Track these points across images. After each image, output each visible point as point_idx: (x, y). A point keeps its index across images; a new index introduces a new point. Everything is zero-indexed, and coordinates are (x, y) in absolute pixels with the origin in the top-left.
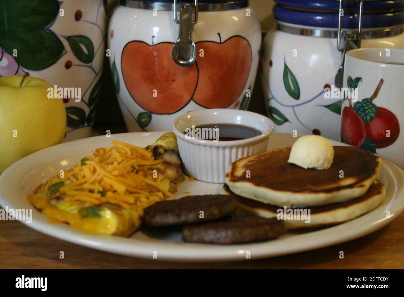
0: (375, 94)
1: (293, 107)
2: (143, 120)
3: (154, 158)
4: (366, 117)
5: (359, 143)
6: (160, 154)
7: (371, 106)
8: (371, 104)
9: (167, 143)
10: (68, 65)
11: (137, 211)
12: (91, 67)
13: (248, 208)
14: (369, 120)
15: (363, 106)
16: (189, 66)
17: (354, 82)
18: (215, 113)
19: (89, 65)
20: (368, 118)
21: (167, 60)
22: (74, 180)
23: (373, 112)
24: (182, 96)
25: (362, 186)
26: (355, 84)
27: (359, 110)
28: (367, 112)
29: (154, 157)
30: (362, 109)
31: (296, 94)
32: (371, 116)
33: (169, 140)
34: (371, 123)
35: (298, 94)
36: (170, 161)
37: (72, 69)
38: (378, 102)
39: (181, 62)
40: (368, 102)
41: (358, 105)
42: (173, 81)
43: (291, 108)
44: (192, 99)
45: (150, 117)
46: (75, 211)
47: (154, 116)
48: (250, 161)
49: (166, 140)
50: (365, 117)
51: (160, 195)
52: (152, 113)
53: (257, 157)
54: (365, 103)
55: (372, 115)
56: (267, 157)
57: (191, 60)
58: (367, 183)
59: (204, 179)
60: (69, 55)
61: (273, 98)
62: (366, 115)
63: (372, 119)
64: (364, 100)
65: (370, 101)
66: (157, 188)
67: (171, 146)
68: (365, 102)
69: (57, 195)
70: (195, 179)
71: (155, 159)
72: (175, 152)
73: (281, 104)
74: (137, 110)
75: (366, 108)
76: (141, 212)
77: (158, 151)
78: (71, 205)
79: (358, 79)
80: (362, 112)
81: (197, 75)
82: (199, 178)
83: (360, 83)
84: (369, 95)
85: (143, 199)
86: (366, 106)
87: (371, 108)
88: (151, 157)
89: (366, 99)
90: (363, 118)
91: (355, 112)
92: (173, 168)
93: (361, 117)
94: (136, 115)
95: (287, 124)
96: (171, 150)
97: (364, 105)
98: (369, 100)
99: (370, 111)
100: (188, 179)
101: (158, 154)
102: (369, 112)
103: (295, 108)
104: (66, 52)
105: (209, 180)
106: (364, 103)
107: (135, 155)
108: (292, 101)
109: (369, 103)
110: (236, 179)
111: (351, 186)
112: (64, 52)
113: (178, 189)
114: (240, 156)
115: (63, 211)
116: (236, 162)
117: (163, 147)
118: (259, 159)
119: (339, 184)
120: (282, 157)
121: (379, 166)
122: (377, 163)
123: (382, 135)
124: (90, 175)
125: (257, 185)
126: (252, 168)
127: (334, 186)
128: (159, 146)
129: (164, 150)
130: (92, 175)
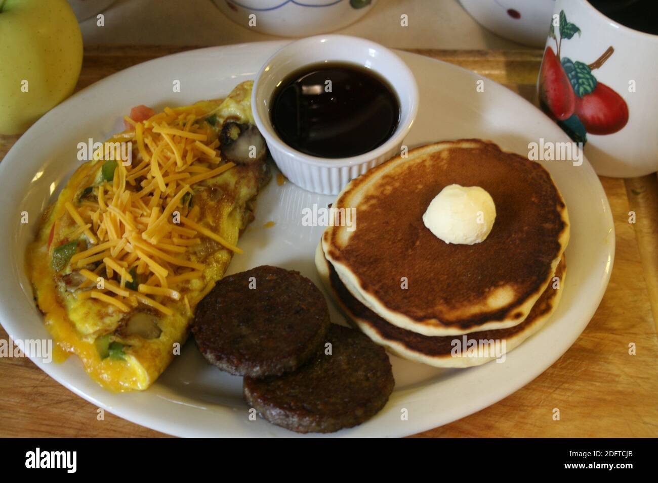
0: (598, 64)
3: (220, 159)
4: (579, 87)
5: (563, 115)
6: (233, 142)
7: (588, 76)
8: (589, 73)
11: (183, 314)
14: (582, 93)
15: (575, 69)
17: (568, 27)
20: (581, 90)
22: (93, 240)
23: (589, 85)
25: (518, 316)
26: (569, 31)
27: (571, 72)
28: (580, 81)
30: (573, 73)
32: (585, 89)
34: (585, 98)
38: (601, 75)
40: (584, 68)
41: (568, 64)
46: (91, 341)
48: (368, 198)
49: (244, 104)
50: (576, 86)
51: (223, 256)
53: (381, 185)
54: (580, 69)
55: (588, 88)
56: (397, 184)
58: (526, 308)
59: (301, 186)
62: (580, 85)
63: (586, 93)
64: (578, 63)
65: (588, 69)
66: (218, 243)
68: (581, 67)
69: (68, 271)
70: (287, 179)
71: (224, 161)
75: (580, 75)
77: (228, 135)
78: (86, 316)
79: (575, 29)
80: (573, 77)
82: (293, 181)
83: (576, 35)
84: (589, 60)
85: (196, 284)
86: (580, 73)
87: (587, 79)
88: (217, 156)
89: (583, 64)
90: (574, 86)
91: (563, 69)
92: (250, 174)
93: (571, 83)
96: (251, 127)
97: (578, 70)
98: (586, 67)
99: (586, 83)
101: (229, 142)
102: (583, 83)
106: (578, 68)
109: (586, 72)
111: (500, 314)
114: (355, 175)
115: (72, 325)
116: (347, 193)
117: (238, 122)
118: (382, 193)
119: (485, 304)
120: (420, 187)
121: (559, 258)
122: (558, 247)
123: (598, 118)
124: (115, 236)
125: (365, 286)
126: (366, 224)
127: (475, 309)
128: (232, 121)
129: (239, 132)
130: (118, 237)
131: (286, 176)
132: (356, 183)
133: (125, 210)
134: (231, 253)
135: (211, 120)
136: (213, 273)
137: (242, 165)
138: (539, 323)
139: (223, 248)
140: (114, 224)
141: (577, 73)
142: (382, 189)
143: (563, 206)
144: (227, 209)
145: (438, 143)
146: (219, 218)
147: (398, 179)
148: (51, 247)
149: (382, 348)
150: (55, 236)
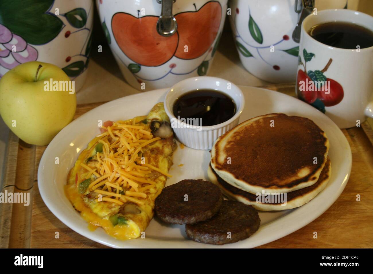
0: (326, 69)
1: (257, 48)
2: (133, 68)
3: (152, 136)
5: (312, 100)
6: (157, 129)
7: (322, 76)
8: (322, 75)
9: (160, 115)
10: (67, 35)
11: (149, 204)
12: (85, 29)
15: (315, 75)
16: (170, 35)
17: (308, 55)
18: (196, 80)
19: (84, 27)
21: (152, 30)
22: (98, 176)
24: (165, 54)
25: (314, 179)
26: (309, 57)
27: (313, 77)
28: (318, 80)
29: (153, 135)
30: (314, 77)
31: (259, 39)
33: (161, 112)
35: (261, 39)
36: (165, 136)
37: (71, 36)
38: (327, 75)
39: (165, 33)
40: (319, 73)
41: (311, 74)
42: (158, 44)
43: (255, 49)
44: (174, 55)
45: (140, 67)
46: (107, 218)
47: (143, 68)
48: (229, 143)
49: (159, 112)
51: (163, 178)
52: (141, 65)
54: (318, 74)
56: (242, 135)
57: (172, 32)
58: (317, 174)
59: (193, 147)
60: (68, 27)
61: (239, 36)
64: (316, 71)
65: (321, 73)
66: (160, 173)
67: (164, 119)
68: (318, 73)
69: (88, 193)
70: (185, 146)
71: (154, 137)
72: (168, 123)
73: (247, 43)
74: (128, 61)
75: (318, 77)
76: (152, 204)
77: (154, 126)
78: (102, 209)
79: (312, 55)
80: (314, 79)
81: (177, 38)
82: (188, 146)
83: (313, 58)
84: (321, 69)
85: (152, 190)
86: (318, 76)
87: (322, 78)
88: (150, 135)
89: (318, 71)
91: (309, 77)
92: (168, 143)
94: (128, 64)
95: (251, 58)
96: (164, 122)
97: (317, 75)
98: (320, 72)
99: (321, 80)
100: (180, 145)
101: (155, 129)
103: (259, 49)
104: (65, 26)
105: (197, 148)
106: (317, 74)
107: (138, 137)
108: (257, 44)
109: (320, 74)
110: (220, 167)
111: (305, 179)
112: (63, 26)
113: (174, 162)
114: (220, 135)
115: (96, 215)
116: (218, 142)
117: (158, 121)
118: (235, 139)
119: (297, 176)
120: (253, 135)
121: (327, 152)
122: (325, 148)
123: (330, 97)
124: (109, 171)
125: (237, 177)
126: (231, 153)
127: (293, 179)
128: (155, 120)
129: (159, 125)
130: (111, 172)
131: (185, 144)
132: (222, 137)
133: (112, 159)
134: (166, 177)
135: (145, 122)
136: (160, 186)
137: (163, 139)
138: (324, 183)
139: (162, 175)
140: (108, 166)
141: (316, 76)
142: (235, 138)
143: (323, 132)
144: (161, 158)
145: (257, 117)
146: (158, 162)
147: (242, 133)
148: (77, 183)
149: (251, 206)
150: (79, 178)
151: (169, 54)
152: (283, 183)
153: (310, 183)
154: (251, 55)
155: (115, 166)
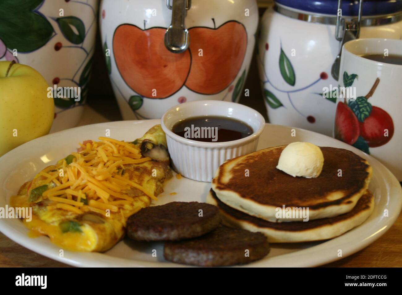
0: (371, 93)
1: (288, 92)
2: (135, 103)
3: (141, 156)
4: (361, 115)
5: (352, 140)
6: (148, 150)
7: (365, 104)
8: (366, 102)
9: (155, 137)
10: (58, 47)
11: (119, 220)
12: (82, 48)
13: (233, 219)
14: (363, 118)
15: (357, 104)
16: (181, 52)
17: (349, 78)
19: (80, 45)
20: (363, 116)
21: (159, 47)
22: (58, 184)
23: (367, 111)
24: (174, 82)
25: (349, 202)
26: (350, 81)
27: (354, 107)
28: (361, 110)
29: (142, 154)
30: (356, 107)
31: (291, 80)
32: (365, 115)
33: (157, 134)
34: (365, 122)
35: (293, 80)
36: (158, 158)
37: (62, 50)
38: (373, 101)
39: (174, 49)
40: (363, 100)
42: (165, 66)
43: (286, 94)
44: (184, 84)
45: (142, 100)
46: (56, 224)
47: (146, 100)
48: (238, 165)
49: (154, 134)
50: (359, 115)
51: (145, 199)
52: (143, 97)
53: (246, 160)
55: (367, 113)
56: (256, 159)
57: (183, 48)
58: (355, 199)
59: (192, 177)
60: (58, 37)
61: (268, 81)
62: (361, 113)
63: (366, 117)
64: (359, 98)
65: (365, 100)
66: (142, 192)
67: (160, 141)
68: (360, 100)
69: (40, 200)
70: (183, 176)
71: (143, 157)
72: (164, 147)
73: (276, 88)
74: (129, 92)
75: (361, 106)
76: (124, 221)
77: (146, 146)
78: (53, 215)
79: (354, 76)
80: (356, 109)
81: (189, 61)
82: (187, 176)
83: (355, 80)
84: (364, 94)
85: (127, 206)
86: (361, 104)
87: (365, 107)
88: (139, 154)
89: (361, 97)
90: (357, 116)
91: (349, 108)
92: (160, 166)
93: (355, 114)
94: (128, 98)
95: (280, 109)
96: (159, 145)
97: (359, 103)
98: (364, 98)
99: (365, 110)
100: (176, 176)
101: (146, 150)
102: (363, 111)
103: (291, 94)
104: (56, 34)
105: (197, 179)
106: (359, 101)
107: (122, 153)
108: (287, 87)
109: (364, 102)
110: (223, 186)
111: (337, 202)
112: (54, 34)
113: (166, 189)
114: (228, 158)
115: (44, 222)
116: (224, 164)
117: (152, 142)
118: (247, 162)
119: (326, 199)
120: (271, 160)
121: (369, 178)
122: (367, 174)
123: (376, 134)
124: (74, 178)
125: (243, 196)
126: (239, 173)
127: (321, 201)
128: (148, 141)
129: (153, 146)
130: (76, 179)
131: (183, 175)
132: (230, 161)
133: (81, 166)
134: (150, 198)
135: (135, 143)
136: (140, 205)
137: (155, 162)
138: (363, 214)
139: (145, 195)
140: (74, 173)
141: (359, 105)
142: (247, 161)
143: (365, 160)
144: (147, 178)
146: (142, 180)
147: (257, 157)
148: (29, 190)
150: (33, 185)
151: (179, 83)
152: (305, 204)
153: (344, 208)
154: (281, 105)
155: (83, 173)
